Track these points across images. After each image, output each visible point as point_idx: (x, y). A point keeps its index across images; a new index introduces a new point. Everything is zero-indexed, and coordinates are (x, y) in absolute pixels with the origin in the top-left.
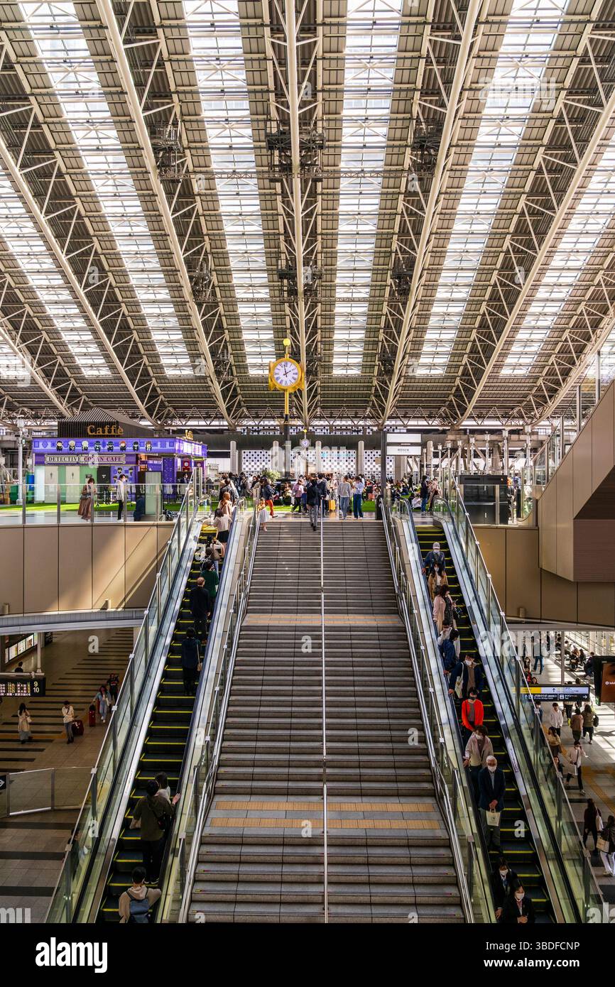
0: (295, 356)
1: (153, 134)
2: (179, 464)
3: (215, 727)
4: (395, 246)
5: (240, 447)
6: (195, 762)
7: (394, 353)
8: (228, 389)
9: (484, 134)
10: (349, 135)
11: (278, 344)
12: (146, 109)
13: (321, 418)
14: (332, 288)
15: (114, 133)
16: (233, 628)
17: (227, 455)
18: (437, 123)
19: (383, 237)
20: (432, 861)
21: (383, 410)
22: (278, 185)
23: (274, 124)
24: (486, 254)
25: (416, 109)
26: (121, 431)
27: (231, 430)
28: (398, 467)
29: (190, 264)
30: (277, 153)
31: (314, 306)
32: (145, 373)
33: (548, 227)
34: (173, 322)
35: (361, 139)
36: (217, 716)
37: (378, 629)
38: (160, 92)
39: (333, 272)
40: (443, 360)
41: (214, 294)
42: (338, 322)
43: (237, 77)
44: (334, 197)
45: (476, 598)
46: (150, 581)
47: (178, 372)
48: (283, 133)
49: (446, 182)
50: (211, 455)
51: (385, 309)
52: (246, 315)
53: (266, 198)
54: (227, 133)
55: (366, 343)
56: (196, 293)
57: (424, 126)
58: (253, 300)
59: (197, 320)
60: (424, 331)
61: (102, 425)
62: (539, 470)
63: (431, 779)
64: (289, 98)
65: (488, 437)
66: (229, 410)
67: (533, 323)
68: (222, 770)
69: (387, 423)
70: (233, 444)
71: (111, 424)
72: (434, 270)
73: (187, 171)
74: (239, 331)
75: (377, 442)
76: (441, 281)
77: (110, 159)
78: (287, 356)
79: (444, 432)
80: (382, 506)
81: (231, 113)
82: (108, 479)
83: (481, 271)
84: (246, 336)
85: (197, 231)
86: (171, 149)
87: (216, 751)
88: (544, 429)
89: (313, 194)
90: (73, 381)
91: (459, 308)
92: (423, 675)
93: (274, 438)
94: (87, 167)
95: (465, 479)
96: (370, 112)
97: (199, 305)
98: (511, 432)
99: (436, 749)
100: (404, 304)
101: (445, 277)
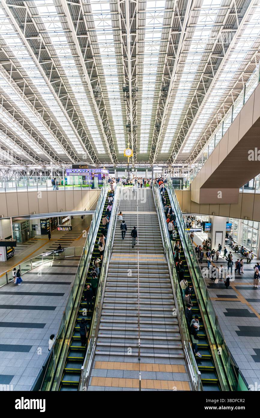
0: (131, 148)
1: (93, 87)
2: (102, 175)
3: (112, 237)
4: (156, 118)
5: (117, 171)
6: (108, 246)
7: (155, 147)
8: (114, 156)
9: (181, 86)
10: (144, 87)
11: (126, 145)
12: (91, 80)
13: (137, 163)
14: (140, 130)
15: (83, 88)
16: (116, 215)
17: (114, 173)
18: (168, 83)
19: (153, 116)
20: (163, 268)
21: (152, 161)
22: (126, 102)
23: (125, 84)
24: (180, 120)
25: (163, 79)
26: (88, 167)
27: (115, 167)
28: (156, 176)
29: (104, 124)
30: (125, 92)
31: (135, 135)
32: (93, 152)
33: (197, 112)
34: (100, 139)
35: (148, 88)
36: (112, 235)
37: (151, 215)
38: (95, 76)
39: (140, 126)
40: (168, 149)
41: (110, 132)
42: (141, 139)
43: (115, 71)
44: (140, 105)
45: (175, 208)
46: (96, 203)
47: (101, 152)
48: (127, 87)
49: (170, 100)
50: (110, 173)
51: (153, 135)
52: (118, 137)
53: (123, 105)
54: (112, 87)
55: (149, 144)
56: (105, 131)
57: (164, 84)
58: (120, 133)
59: (106, 139)
60: (163, 141)
61: (83, 165)
62: (191, 176)
63: (163, 250)
64: (129, 77)
65: (179, 168)
66: (114, 162)
67: (191, 139)
68: (114, 247)
69: (153, 165)
70: (115, 170)
71: (85, 165)
72: (166, 125)
73: (102, 98)
74: (116, 141)
75: (151, 170)
76: (168, 128)
77: (82, 95)
78: (129, 148)
79: (168, 167)
80: (152, 185)
81: (113, 81)
82: (85, 179)
83: (178, 125)
84: (118, 143)
85: (105, 115)
86: (98, 92)
87: (113, 243)
88: (193, 166)
89: (135, 104)
90: (75, 155)
91: (173, 135)
92: (162, 226)
93: (125, 169)
94: (76, 97)
95: (173, 179)
96: (150, 80)
97: (106, 135)
98: (185, 167)
99: (165, 243)
100: (158, 134)
101: (169, 127)
